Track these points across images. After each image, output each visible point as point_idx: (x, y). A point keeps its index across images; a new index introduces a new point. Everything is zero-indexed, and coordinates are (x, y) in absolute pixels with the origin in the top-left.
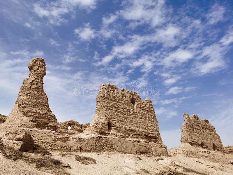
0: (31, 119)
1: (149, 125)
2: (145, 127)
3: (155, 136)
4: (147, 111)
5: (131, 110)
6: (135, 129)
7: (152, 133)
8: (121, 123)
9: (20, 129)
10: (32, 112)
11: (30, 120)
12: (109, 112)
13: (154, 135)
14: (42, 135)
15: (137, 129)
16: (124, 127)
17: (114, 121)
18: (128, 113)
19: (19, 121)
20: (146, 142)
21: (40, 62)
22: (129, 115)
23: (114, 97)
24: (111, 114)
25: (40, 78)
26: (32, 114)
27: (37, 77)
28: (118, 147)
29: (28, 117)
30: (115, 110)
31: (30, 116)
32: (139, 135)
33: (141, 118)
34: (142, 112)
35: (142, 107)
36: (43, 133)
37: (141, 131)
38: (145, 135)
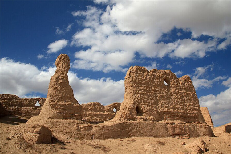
0: (58, 110)
1: (188, 105)
2: (181, 107)
3: (195, 115)
4: (185, 89)
5: (164, 91)
6: (168, 110)
7: (190, 112)
8: (152, 106)
9: (49, 120)
10: (58, 105)
11: (57, 112)
12: (137, 96)
13: (193, 115)
14: (66, 125)
15: (171, 110)
16: (155, 110)
17: (143, 104)
18: (160, 94)
19: (48, 114)
20: (182, 123)
21: (64, 58)
22: (162, 96)
23: (144, 80)
24: (139, 98)
25: (65, 73)
26: (58, 107)
27: (62, 72)
28: (147, 131)
29: (55, 109)
30: (145, 94)
31: (57, 108)
32: (174, 116)
33: (177, 98)
34: (178, 92)
35: (178, 86)
36: (67, 123)
37: (176, 112)
38: (181, 116)
